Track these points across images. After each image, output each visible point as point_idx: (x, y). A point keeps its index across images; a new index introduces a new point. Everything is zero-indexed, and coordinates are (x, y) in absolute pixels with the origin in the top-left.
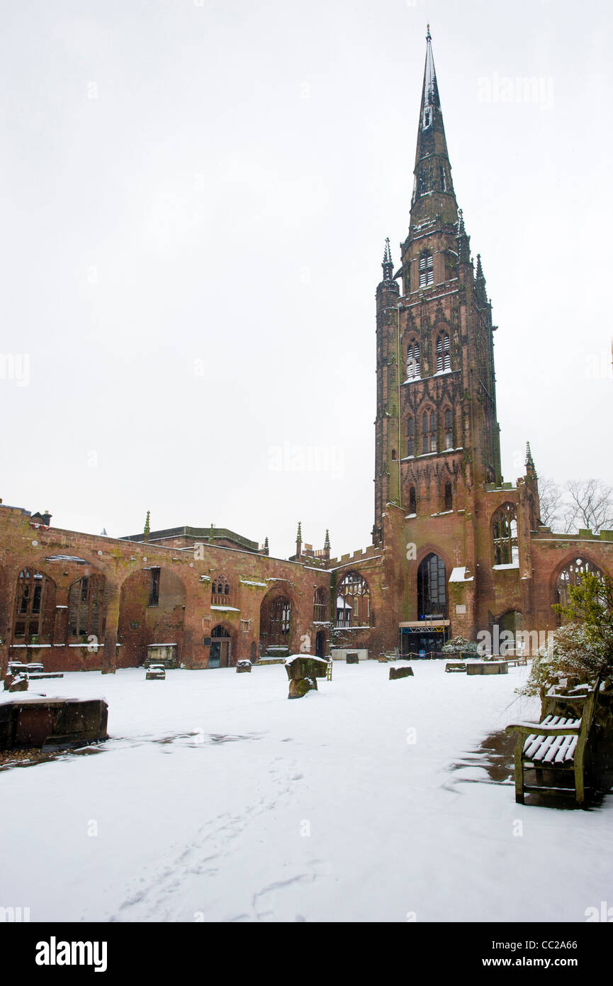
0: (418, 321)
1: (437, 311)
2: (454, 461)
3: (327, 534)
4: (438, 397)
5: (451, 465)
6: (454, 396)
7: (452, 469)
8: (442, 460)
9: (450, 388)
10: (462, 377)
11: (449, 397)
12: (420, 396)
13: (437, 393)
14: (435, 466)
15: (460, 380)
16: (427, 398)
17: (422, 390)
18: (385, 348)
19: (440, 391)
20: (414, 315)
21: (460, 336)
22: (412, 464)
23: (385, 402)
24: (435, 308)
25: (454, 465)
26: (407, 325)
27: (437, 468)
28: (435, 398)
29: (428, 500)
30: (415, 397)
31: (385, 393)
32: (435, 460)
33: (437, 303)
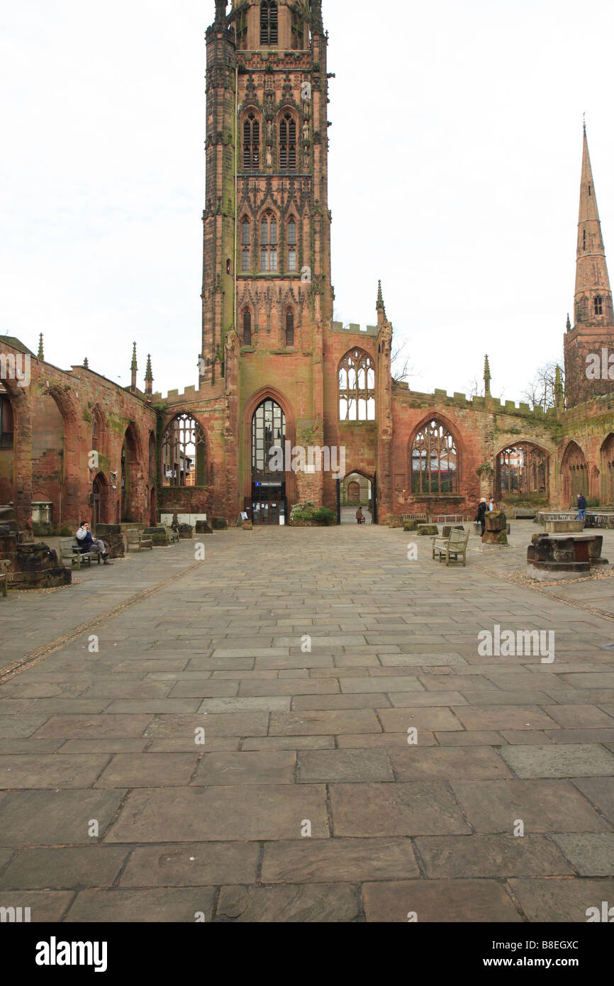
0: (260, 93)
1: (284, 88)
2: (300, 288)
3: (149, 361)
4: (283, 202)
5: (296, 292)
6: (302, 206)
7: (297, 298)
8: (286, 284)
9: (297, 194)
10: (313, 185)
11: (296, 206)
12: (261, 196)
13: (282, 198)
14: (278, 290)
15: (309, 186)
16: (269, 200)
17: (263, 189)
18: (220, 119)
19: (286, 195)
20: (256, 83)
21: (311, 129)
22: (250, 282)
23: (219, 194)
24: (282, 83)
25: (299, 293)
26: (247, 95)
27: (280, 293)
28: (279, 203)
29: (269, 331)
30: (255, 196)
31: (219, 181)
32: (278, 283)
33: (284, 76)
